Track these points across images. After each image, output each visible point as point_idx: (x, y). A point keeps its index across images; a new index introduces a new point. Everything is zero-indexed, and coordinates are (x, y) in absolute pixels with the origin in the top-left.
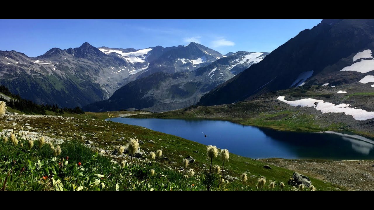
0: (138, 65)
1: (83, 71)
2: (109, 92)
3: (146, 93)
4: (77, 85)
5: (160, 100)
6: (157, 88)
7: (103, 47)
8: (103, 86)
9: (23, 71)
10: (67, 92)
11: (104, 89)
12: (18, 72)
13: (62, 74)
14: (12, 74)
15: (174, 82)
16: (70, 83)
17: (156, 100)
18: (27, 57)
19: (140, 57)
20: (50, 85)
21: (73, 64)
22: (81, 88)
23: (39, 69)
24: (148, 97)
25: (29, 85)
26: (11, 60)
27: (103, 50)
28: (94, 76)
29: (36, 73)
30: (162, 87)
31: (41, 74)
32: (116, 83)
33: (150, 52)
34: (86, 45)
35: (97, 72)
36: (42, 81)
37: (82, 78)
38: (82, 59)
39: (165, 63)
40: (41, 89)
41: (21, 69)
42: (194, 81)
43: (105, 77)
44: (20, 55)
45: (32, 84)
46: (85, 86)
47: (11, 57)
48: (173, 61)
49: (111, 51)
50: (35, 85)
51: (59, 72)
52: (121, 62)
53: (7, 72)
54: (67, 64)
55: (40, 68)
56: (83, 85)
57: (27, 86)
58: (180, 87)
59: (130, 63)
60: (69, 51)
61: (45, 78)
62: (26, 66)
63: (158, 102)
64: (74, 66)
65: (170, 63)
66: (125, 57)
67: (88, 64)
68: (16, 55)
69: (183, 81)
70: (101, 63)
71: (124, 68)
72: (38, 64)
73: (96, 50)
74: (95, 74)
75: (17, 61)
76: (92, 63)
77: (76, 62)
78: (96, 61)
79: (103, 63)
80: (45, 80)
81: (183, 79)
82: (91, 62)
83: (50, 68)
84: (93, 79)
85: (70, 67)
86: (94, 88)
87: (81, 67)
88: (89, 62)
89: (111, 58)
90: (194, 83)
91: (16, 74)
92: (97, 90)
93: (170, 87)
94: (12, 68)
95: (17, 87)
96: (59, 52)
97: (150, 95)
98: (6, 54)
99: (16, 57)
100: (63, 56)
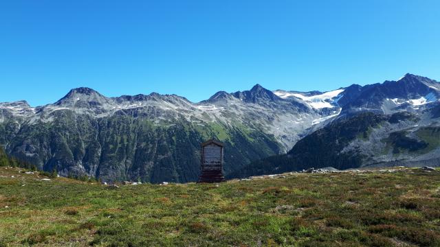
0: (325, 111)
1: (254, 119)
2: (287, 146)
3: (347, 146)
4: (246, 136)
5: (372, 156)
6: (365, 137)
7: (278, 90)
8: (278, 138)
9: (183, 117)
10: (232, 144)
11: (279, 141)
12: (177, 118)
13: (228, 122)
14: (170, 120)
15: (395, 128)
16: (237, 132)
17: (365, 156)
18: (188, 101)
19: (327, 101)
20: (213, 134)
21: (242, 110)
22: (251, 140)
23: (201, 116)
24: (350, 152)
25: (188, 134)
26: (170, 104)
27: (278, 94)
28: (267, 125)
29: (197, 119)
30: (373, 136)
31: (202, 121)
32: (295, 134)
33: (341, 93)
34: (256, 87)
35: (270, 120)
36: (204, 129)
37: (252, 127)
38: (252, 104)
39: (367, 105)
40: (201, 138)
41: (179, 115)
42: (434, 126)
43: (280, 126)
44: (181, 100)
45: (191, 132)
46: (256, 137)
47: (171, 102)
48: (380, 102)
49: (288, 95)
50: (194, 134)
51: (223, 119)
52: (303, 108)
53: (163, 118)
54: (234, 110)
55: (203, 114)
56: (253, 135)
57: (186, 135)
58: (407, 136)
59: (313, 109)
60: (237, 95)
61: (206, 126)
62: (186, 111)
63: (369, 160)
64: (242, 113)
65: (374, 105)
66: (307, 101)
67: (260, 111)
68: (177, 100)
69: (410, 126)
70: (275, 109)
71: (306, 116)
72: (200, 110)
73: (270, 94)
74: (268, 123)
75: (177, 105)
76: (265, 109)
77: (244, 108)
78: (270, 107)
79: (278, 109)
80: (208, 128)
81: (410, 122)
82: (262, 108)
83: (214, 114)
84: (266, 129)
85: (237, 113)
86: (266, 140)
87: (251, 114)
88: (261, 108)
89: (288, 103)
90: (435, 128)
91: (174, 120)
92: (271, 143)
93: (388, 136)
94: (169, 114)
95: (173, 135)
96: (225, 96)
97: (353, 148)
98: (166, 97)
99: (176, 102)
100: (229, 101)
